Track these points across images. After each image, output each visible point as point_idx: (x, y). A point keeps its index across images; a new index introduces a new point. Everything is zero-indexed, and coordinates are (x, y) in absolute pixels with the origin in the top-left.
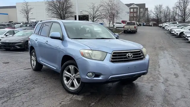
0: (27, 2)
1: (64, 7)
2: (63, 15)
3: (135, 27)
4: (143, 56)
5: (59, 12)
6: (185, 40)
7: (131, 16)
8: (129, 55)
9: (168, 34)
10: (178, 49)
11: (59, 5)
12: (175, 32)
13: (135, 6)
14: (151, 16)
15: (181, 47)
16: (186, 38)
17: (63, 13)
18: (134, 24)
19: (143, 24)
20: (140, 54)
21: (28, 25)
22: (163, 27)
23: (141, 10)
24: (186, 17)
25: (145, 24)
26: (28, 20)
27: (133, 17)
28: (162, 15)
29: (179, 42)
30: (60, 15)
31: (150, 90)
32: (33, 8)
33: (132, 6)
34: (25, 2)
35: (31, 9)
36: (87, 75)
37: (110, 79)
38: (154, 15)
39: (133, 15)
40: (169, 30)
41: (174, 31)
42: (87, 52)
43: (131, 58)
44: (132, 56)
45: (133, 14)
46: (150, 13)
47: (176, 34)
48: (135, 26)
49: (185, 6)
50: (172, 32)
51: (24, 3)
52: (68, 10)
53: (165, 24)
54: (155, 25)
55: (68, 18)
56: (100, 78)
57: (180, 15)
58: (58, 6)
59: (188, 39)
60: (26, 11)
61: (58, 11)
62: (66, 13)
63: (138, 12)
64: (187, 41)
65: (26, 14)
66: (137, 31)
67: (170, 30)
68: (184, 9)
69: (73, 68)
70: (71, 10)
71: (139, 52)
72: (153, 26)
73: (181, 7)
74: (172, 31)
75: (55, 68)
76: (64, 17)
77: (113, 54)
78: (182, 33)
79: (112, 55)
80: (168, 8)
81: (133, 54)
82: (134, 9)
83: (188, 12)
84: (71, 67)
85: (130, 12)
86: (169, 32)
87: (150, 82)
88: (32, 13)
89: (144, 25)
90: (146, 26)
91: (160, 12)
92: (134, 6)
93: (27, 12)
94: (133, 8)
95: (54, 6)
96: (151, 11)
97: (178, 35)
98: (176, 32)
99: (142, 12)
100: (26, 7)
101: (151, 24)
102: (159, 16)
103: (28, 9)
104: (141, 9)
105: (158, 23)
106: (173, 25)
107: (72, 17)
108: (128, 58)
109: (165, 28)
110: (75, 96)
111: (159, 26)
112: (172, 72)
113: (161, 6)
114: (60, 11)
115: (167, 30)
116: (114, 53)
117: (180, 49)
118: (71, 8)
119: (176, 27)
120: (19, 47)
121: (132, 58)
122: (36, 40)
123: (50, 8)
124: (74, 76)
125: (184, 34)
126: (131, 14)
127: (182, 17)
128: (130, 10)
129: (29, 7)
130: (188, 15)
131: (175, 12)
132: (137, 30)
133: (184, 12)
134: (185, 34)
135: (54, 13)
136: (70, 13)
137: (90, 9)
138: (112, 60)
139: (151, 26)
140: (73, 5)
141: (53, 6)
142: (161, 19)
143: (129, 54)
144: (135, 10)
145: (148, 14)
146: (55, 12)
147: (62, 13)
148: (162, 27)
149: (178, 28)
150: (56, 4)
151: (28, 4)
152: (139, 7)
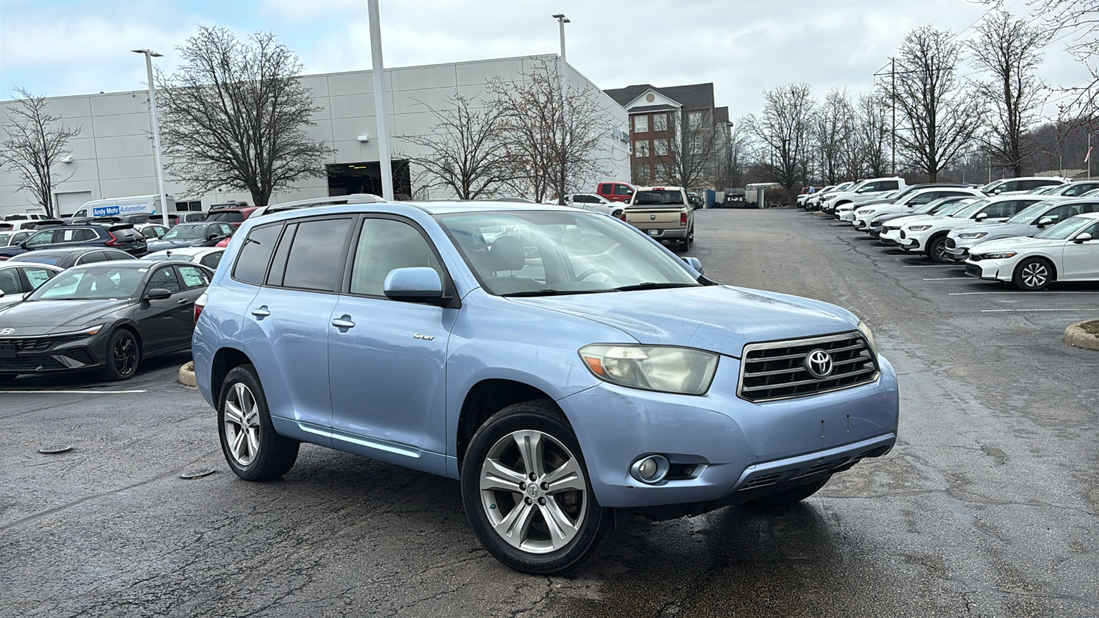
0: (36, 95)
1: (266, 120)
2: (261, 164)
3: (684, 217)
4: (870, 364)
5: (233, 153)
6: (960, 273)
7: (638, 155)
8: (819, 361)
9: (865, 249)
10: (941, 323)
11: (231, 112)
12: (903, 235)
13: (659, 100)
14: (749, 149)
15: (950, 315)
16: (968, 261)
17: (259, 155)
18: (675, 200)
19: (711, 195)
20: (856, 353)
21: (68, 235)
22: (824, 210)
23: (694, 118)
24: (941, 151)
25: (720, 197)
26: (46, 202)
27: (653, 160)
28: (812, 143)
29: (937, 288)
30: (243, 165)
31: (909, 531)
32: (78, 131)
33: (642, 102)
34: (23, 98)
35: (63, 136)
36: (630, 471)
37: (744, 484)
38: (764, 144)
39: (652, 149)
40: (863, 223)
41: (892, 228)
42: (621, 357)
43: (827, 375)
44: (828, 363)
45: (651, 144)
46: (742, 135)
47: (906, 242)
48: (685, 210)
49: (932, 95)
50: (882, 235)
51: (21, 107)
52: (284, 137)
53: (835, 194)
54: (774, 200)
55: (290, 183)
56: (698, 482)
57: (912, 140)
58: (226, 113)
59: (977, 271)
60: (35, 154)
61: (228, 146)
62: (274, 154)
63: (679, 134)
64: (975, 280)
65: (32, 169)
66: (691, 240)
67: (873, 224)
68: (926, 106)
69: (535, 441)
70: (305, 133)
71: (853, 341)
72: (767, 206)
73: (913, 96)
74: (886, 230)
75: (416, 455)
76: (263, 174)
77: (749, 361)
78: (940, 237)
79: (746, 364)
80: (838, 102)
81: (832, 355)
82: (656, 118)
83: (952, 121)
84: (527, 439)
85: (634, 137)
86: (868, 235)
87: (888, 494)
88: (68, 163)
89: (714, 205)
90: (726, 205)
91: (800, 127)
92: (651, 99)
93: (42, 155)
94: (650, 112)
95: (205, 119)
96: (750, 126)
97: (922, 248)
98: (908, 232)
99: (697, 132)
100: (31, 125)
101: (751, 194)
102: (793, 148)
103: (49, 137)
104: (691, 117)
105: (789, 186)
106: (882, 195)
107: (314, 172)
108: (812, 377)
109: (841, 214)
110: (558, 584)
111: (799, 206)
112: (968, 440)
113: (799, 95)
114: (241, 143)
115: (856, 223)
116: (751, 354)
117: (951, 320)
118: (302, 127)
119: (900, 206)
120: (75, 364)
121: (832, 374)
122: (260, 317)
123: (182, 129)
124: (543, 485)
125: (952, 244)
126: (638, 145)
127: (921, 149)
128: (633, 125)
129: (51, 129)
130: (949, 138)
131: (878, 125)
132: (692, 231)
133: (932, 126)
134: (957, 240)
135: (204, 155)
136: (299, 152)
137: (443, 130)
138: (746, 389)
139: (754, 206)
140: (312, 106)
141: (194, 112)
142: (804, 164)
143: (815, 357)
144: (661, 122)
145: (729, 139)
146: (213, 153)
147: (252, 153)
148: (818, 207)
149: (911, 214)
150: (215, 106)
151: (42, 112)
152: (678, 105)
